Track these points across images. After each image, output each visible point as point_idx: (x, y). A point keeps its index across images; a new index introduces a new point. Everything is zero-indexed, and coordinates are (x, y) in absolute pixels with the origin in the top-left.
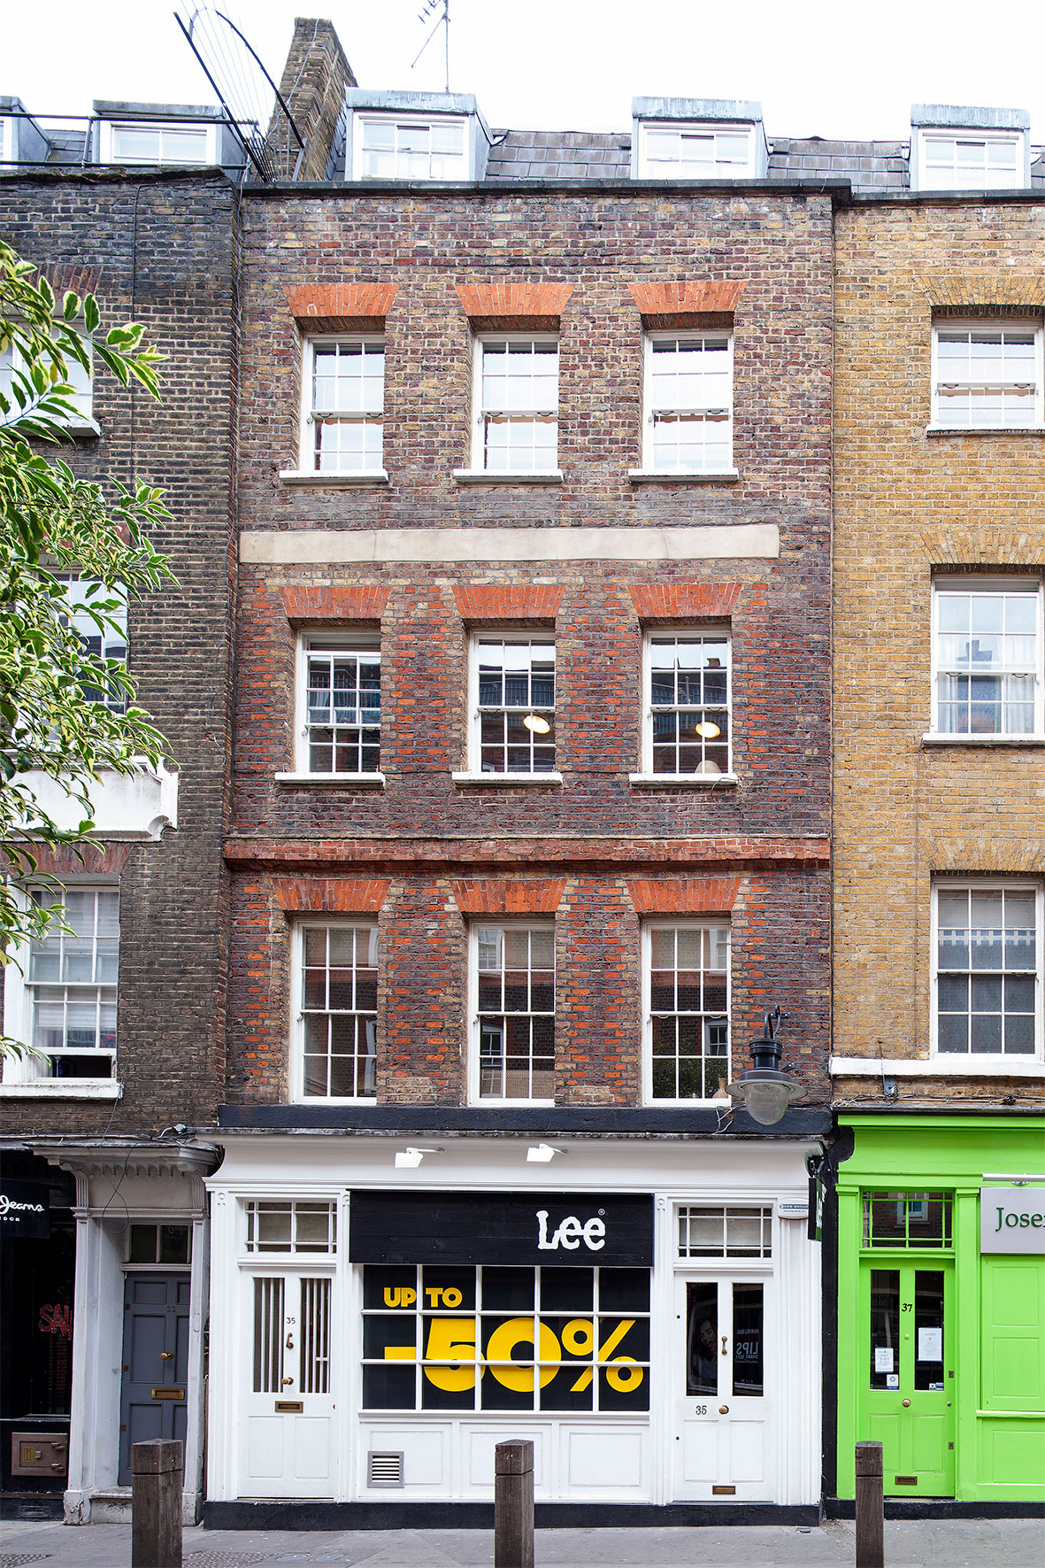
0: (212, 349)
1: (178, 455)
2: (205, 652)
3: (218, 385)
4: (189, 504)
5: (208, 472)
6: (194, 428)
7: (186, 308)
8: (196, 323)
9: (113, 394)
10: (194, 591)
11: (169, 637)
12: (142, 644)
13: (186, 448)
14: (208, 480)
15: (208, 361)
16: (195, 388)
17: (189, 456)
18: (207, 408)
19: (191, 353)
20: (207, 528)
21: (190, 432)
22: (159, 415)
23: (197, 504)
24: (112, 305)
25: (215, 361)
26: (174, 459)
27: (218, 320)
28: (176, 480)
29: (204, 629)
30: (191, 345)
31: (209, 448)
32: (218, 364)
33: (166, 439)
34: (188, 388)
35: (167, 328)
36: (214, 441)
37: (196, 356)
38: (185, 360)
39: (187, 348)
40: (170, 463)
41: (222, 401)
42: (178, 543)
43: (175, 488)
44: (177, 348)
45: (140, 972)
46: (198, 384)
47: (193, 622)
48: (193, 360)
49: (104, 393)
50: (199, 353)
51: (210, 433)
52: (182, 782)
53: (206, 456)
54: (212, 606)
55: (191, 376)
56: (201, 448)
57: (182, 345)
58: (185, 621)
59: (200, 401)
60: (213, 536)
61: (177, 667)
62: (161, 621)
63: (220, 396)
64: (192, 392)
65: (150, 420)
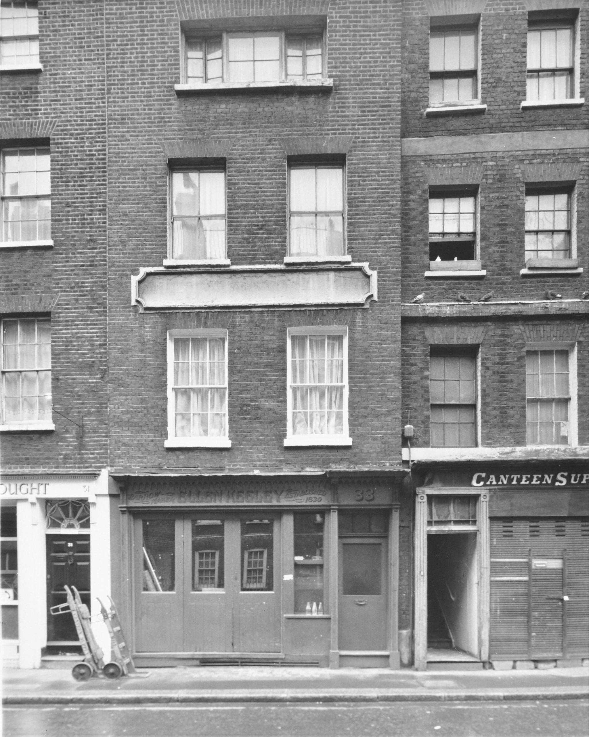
0: (391, 37)
1: (374, 98)
2: (389, 205)
3: (395, 57)
4: (380, 124)
5: (390, 106)
6: (382, 82)
7: (378, 15)
8: (382, 23)
9: (338, 65)
10: (383, 172)
11: (370, 197)
12: (355, 202)
13: (377, 93)
14: (389, 111)
15: (388, 44)
16: (382, 59)
17: (379, 98)
18: (389, 71)
19: (380, 40)
20: (389, 137)
21: (379, 84)
22: (363, 76)
23: (384, 124)
24: (338, 15)
25: (393, 44)
26: (371, 100)
27: (395, 21)
28: (372, 111)
29: (388, 193)
30: (380, 35)
31: (390, 93)
32: (395, 45)
33: (367, 88)
34: (378, 60)
35: (367, 27)
36: (393, 88)
37: (382, 41)
38: (376, 44)
39: (377, 37)
40: (369, 102)
41: (397, 66)
42: (373, 146)
43: (372, 116)
44: (372, 37)
45: (360, 378)
46: (384, 57)
47: (382, 189)
48: (381, 44)
49: (333, 65)
50: (384, 39)
51: (390, 84)
52: (379, 276)
53: (388, 97)
54: (392, 180)
55: (380, 53)
56: (385, 93)
57: (375, 35)
58: (378, 189)
59: (385, 66)
60: (393, 142)
61: (374, 214)
62: (365, 189)
63: (396, 63)
64: (381, 62)
65: (358, 78)
